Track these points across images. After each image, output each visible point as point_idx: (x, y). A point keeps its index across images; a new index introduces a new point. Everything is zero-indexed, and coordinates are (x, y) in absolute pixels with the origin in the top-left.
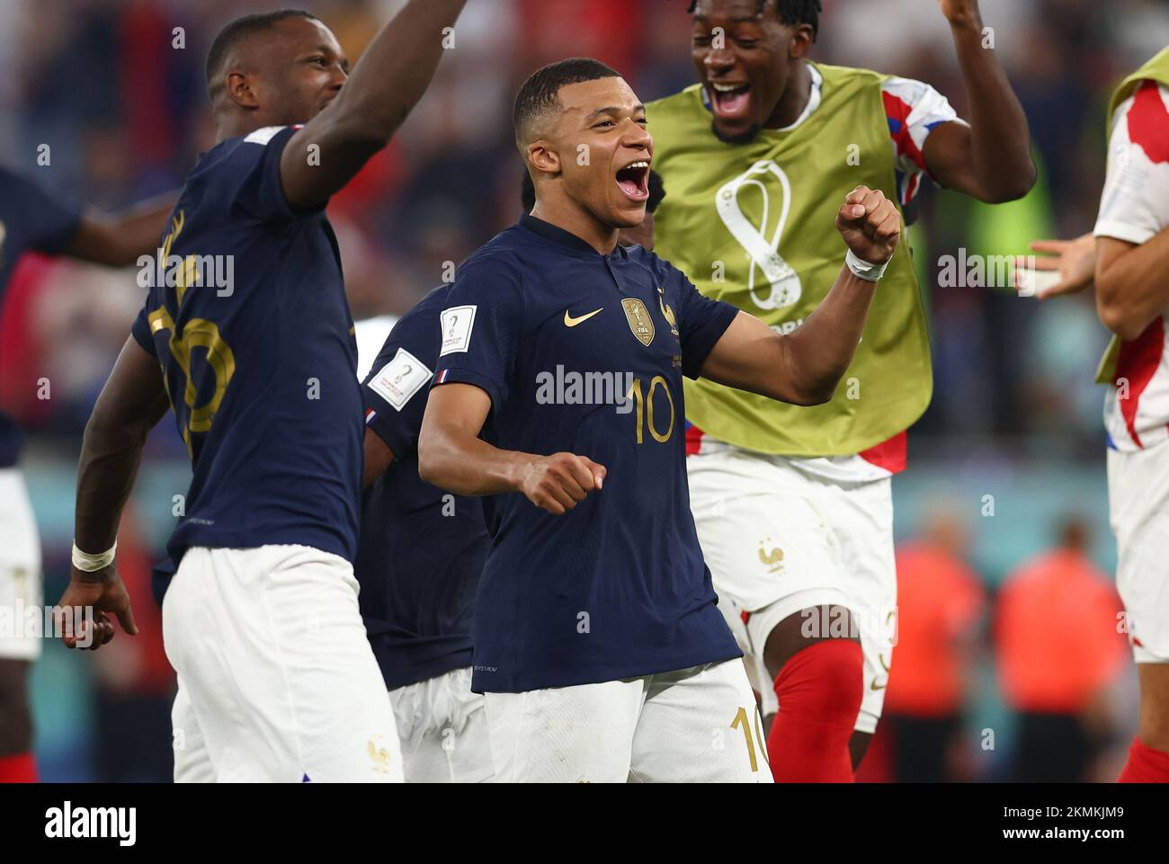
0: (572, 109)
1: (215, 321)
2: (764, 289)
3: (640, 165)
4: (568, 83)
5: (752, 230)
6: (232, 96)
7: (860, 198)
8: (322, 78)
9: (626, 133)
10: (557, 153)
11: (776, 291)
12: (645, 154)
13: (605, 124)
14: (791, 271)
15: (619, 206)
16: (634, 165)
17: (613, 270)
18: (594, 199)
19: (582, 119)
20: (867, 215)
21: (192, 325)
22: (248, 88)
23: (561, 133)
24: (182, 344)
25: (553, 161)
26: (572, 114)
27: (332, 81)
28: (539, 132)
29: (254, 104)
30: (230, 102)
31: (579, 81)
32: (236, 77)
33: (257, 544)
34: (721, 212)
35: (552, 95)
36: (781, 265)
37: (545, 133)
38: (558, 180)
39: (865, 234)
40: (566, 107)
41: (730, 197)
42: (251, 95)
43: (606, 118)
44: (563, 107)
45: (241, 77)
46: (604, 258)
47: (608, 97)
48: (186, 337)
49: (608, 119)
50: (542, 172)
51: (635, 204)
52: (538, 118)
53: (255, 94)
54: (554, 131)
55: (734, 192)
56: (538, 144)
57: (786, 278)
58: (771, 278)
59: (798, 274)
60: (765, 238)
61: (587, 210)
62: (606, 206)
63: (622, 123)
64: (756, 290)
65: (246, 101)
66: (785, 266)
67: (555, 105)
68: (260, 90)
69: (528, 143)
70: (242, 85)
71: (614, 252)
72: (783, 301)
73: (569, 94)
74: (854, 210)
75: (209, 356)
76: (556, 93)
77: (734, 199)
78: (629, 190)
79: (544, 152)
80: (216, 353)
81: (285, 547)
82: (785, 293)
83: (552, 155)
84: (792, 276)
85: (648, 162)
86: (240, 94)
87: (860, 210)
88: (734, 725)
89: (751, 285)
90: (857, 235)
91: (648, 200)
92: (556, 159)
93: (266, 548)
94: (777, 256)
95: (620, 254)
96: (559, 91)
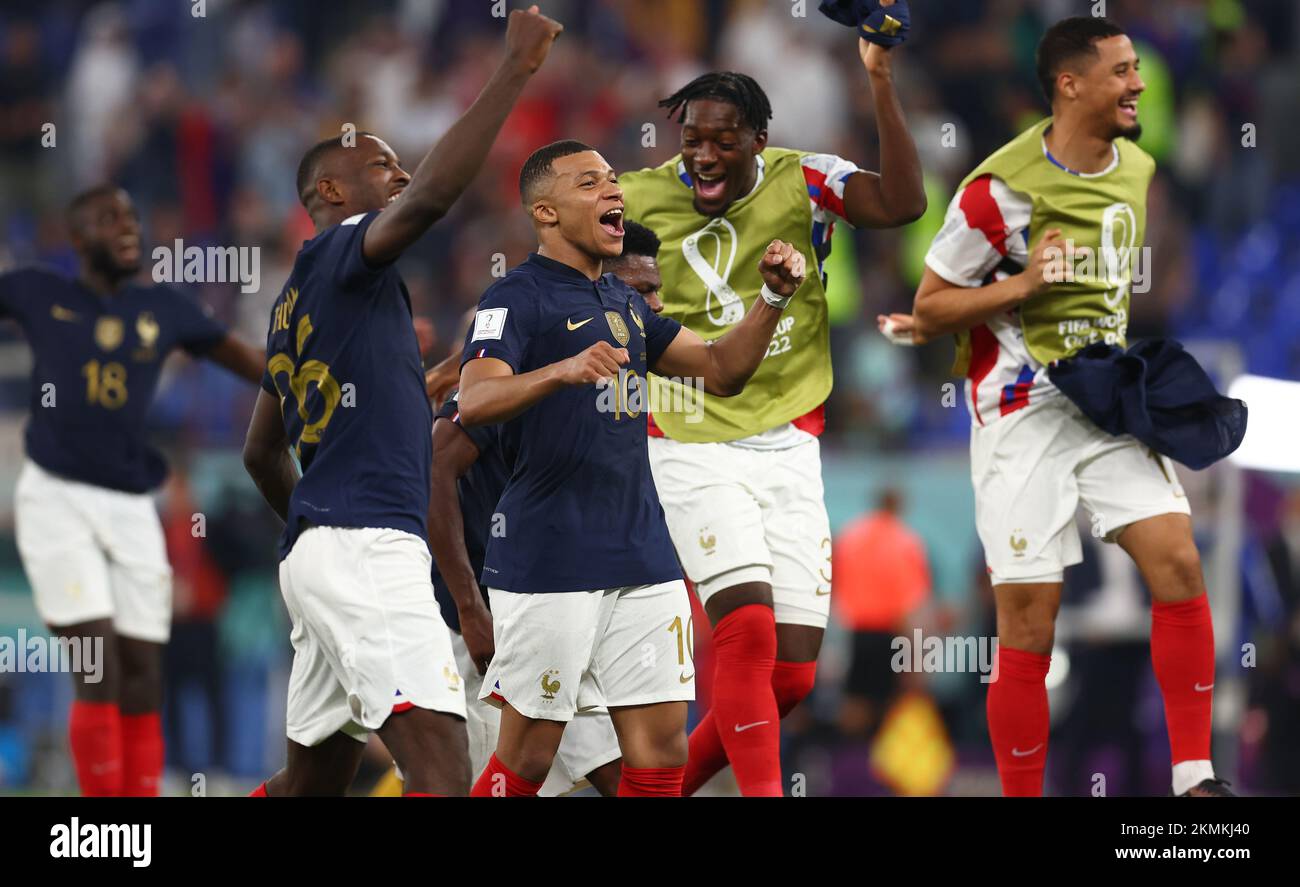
0: (563, 174)
1: (326, 362)
2: (717, 311)
3: (617, 211)
4: (560, 156)
5: (709, 267)
6: (322, 197)
7: (777, 250)
8: (388, 175)
9: (605, 189)
10: (555, 209)
11: (726, 312)
12: (619, 204)
13: (588, 184)
14: (738, 298)
15: (604, 241)
16: (612, 212)
17: (600, 292)
18: (585, 239)
19: (571, 182)
20: (783, 262)
21: (309, 364)
22: (334, 190)
23: (557, 193)
24: (299, 380)
25: (552, 214)
26: (564, 179)
27: (395, 176)
28: (540, 194)
29: (340, 200)
30: (322, 202)
31: (566, 155)
32: (324, 184)
33: (361, 526)
34: (685, 255)
35: (548, 167)
36: (730, 293)
37: (545, 194)
38: (555, 229)
39: (780, 276)
40: (559, 174)
41: (693, 244)
42: (337, 194)
43: (590, 179)
44: (556, 174)
45: (328, 182)
46: (594, 283)
47: (589, 164)
48: (302, 375)
49: (590, 181)
50: (544, 224)
51: (616, 239)
52: (539, 184)
53: (340, 192)
54: (552, 192)
55: (696, 241)
56: (540, 203)
57: (734, 302)
58: (722, 302)
59: (742, 300)
60: (718, 272)
61: (581, 248)
62: (594, 242)
63: (600, 183)
64: (712, 311)
65: (335, 199)
66: (734, 293)
67: (551, 173)
68: (343, 191)
69: (532, 204)
70: (329, 188)
71: (600, 279)
72: (731, 320)
73: (559, 165)
74: (774, 259)
75: (319, 386)
76: (550, 165)
77: (695, 246)
78: (610, 229)
79: (545, 208)
80: (326, 384)
81: (380, 530)
82: (733, 313)
83: (551, 210)
84: (738, 301)
85: (622, 210)
86: (329, 195)
87: (779, 259)
88: (671, 629)
89: (708, 308)
90: (774, 277)
91: (624, 237)
92: (554, 213)
93: (366, 529)
94: (727, 286)
95: (603, 281)
96: (553, 163)
